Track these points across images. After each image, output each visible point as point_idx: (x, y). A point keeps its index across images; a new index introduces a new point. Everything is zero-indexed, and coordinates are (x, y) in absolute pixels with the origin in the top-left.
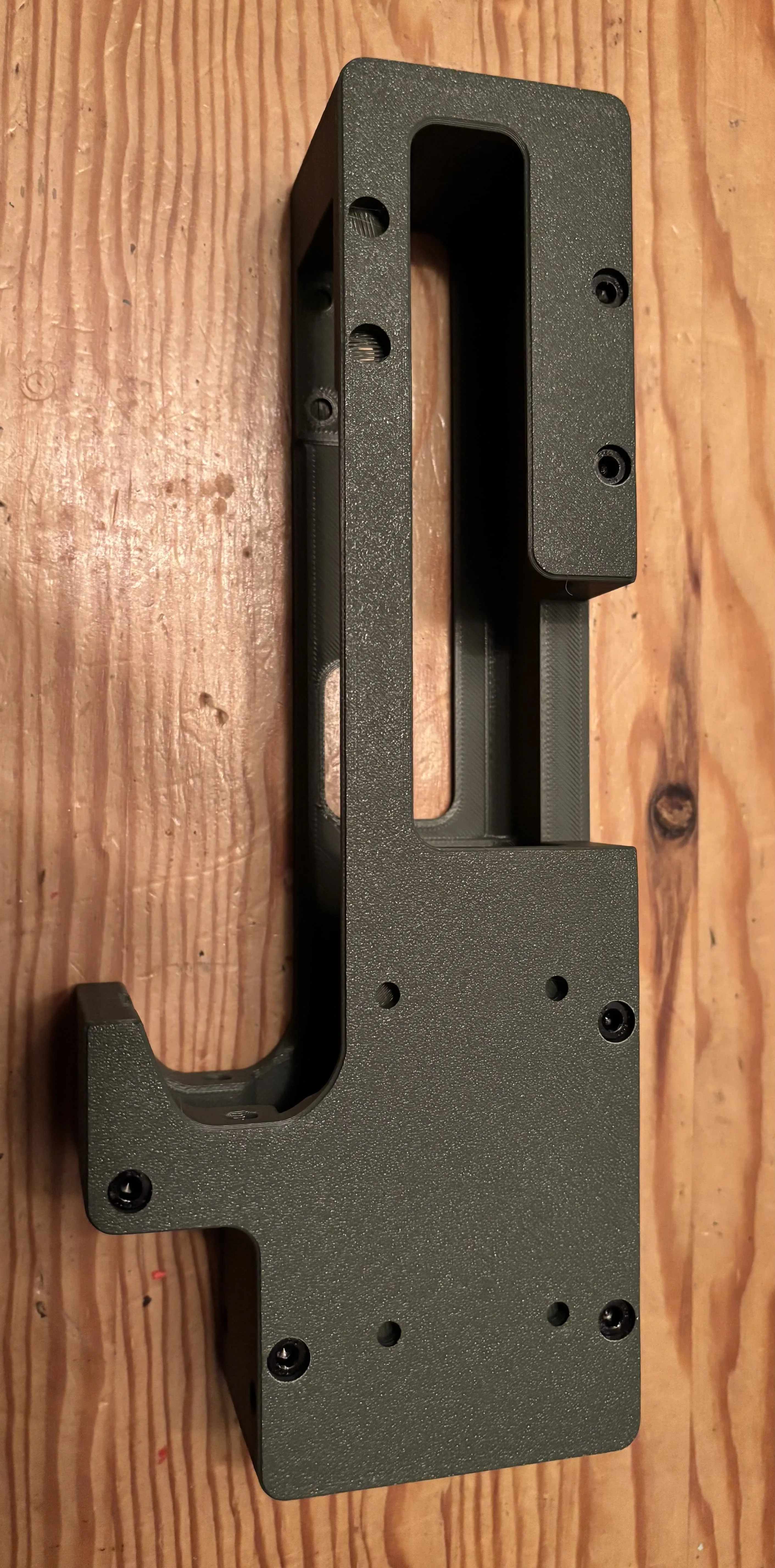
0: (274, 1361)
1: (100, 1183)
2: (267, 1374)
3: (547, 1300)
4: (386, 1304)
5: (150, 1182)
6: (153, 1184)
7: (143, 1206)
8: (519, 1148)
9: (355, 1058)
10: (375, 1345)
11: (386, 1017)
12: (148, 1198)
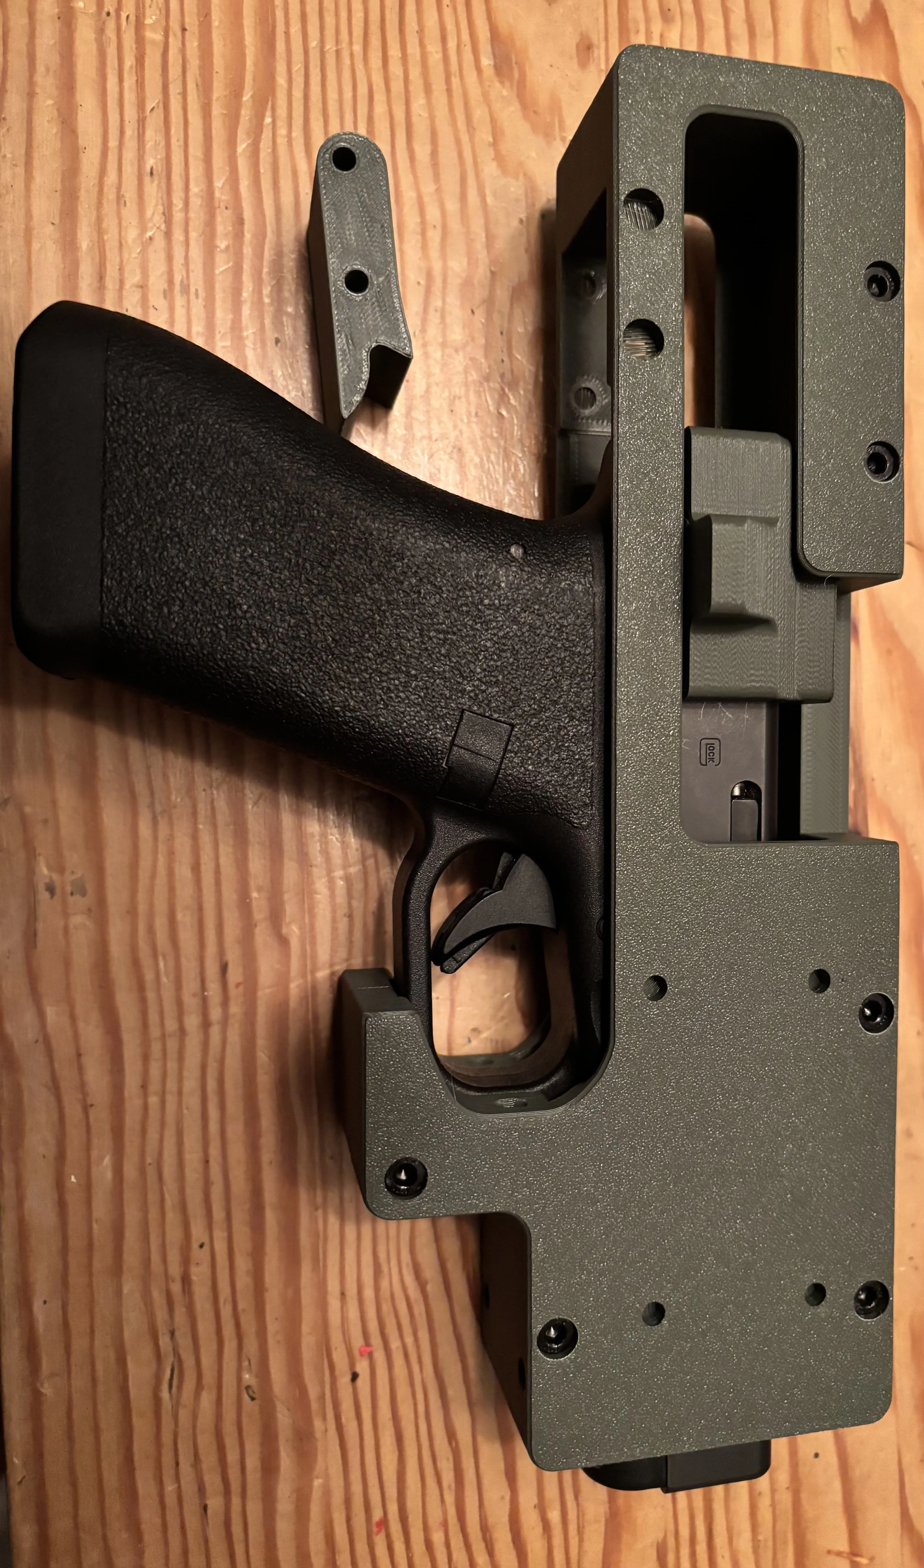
0: (543, 1339)
1: (376, 1170)
2: (537, 1352)
3: (805, 1282)
4: (651, 1286)
5: (426, 1170)
6: (429, 1171)
7: (419, 1192)
8: (780, 1136)
9: (624, 1049)
10: (640, 1325)
11: (654, 1009)
12: (423, 1184)
